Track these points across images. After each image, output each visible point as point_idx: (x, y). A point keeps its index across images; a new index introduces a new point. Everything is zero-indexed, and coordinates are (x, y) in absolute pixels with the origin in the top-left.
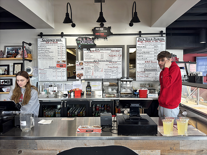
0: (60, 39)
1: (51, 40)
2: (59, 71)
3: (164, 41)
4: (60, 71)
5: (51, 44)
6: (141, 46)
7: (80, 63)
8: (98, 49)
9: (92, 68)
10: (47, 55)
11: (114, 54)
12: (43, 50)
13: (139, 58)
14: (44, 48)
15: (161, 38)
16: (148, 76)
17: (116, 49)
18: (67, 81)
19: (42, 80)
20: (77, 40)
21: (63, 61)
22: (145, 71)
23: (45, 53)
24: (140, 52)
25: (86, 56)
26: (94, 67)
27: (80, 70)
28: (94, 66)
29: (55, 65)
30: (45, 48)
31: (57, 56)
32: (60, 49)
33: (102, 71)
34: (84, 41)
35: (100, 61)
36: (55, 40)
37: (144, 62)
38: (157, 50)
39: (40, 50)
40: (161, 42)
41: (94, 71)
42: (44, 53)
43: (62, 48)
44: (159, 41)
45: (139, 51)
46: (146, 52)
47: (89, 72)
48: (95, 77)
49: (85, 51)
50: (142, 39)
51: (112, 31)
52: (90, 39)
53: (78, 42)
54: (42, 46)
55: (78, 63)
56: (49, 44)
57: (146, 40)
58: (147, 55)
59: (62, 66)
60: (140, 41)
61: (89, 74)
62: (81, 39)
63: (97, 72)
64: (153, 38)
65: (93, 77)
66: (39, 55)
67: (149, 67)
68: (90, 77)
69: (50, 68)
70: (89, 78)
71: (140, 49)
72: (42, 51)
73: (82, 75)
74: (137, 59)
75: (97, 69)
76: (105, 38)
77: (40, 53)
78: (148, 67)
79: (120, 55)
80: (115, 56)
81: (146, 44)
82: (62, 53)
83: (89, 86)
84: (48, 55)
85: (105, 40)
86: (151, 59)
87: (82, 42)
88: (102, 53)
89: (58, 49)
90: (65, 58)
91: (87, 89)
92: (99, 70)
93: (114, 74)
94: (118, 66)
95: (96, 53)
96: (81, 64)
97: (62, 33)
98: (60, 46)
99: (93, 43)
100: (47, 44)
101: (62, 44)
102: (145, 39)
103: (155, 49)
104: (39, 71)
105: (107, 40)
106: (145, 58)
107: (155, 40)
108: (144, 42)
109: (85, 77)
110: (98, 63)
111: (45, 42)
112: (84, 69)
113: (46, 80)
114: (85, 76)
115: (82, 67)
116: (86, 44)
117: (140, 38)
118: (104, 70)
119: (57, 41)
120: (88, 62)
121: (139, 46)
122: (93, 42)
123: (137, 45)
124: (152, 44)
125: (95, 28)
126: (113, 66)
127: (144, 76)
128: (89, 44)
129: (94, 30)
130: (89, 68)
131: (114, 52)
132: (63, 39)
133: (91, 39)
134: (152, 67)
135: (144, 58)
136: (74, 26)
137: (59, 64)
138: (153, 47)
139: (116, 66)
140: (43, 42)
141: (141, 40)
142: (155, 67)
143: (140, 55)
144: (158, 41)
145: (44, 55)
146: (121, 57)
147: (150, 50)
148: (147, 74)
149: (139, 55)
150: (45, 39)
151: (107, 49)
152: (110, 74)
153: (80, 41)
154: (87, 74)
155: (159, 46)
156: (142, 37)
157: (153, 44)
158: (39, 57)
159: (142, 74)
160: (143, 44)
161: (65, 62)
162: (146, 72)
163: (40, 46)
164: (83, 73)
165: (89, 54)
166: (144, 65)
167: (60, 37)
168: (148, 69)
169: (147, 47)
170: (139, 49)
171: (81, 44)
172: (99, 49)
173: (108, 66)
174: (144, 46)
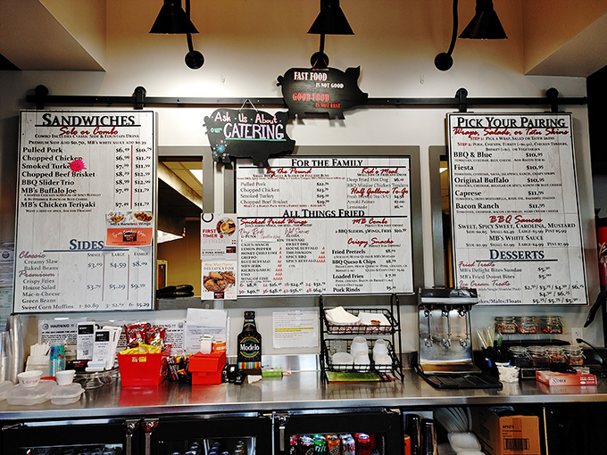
0: (129, 115)
1: (88, 122)
2: (117, 260)
3: (563, 130)
4: (124, 260)
5: (86, 140)
6: (469, 150)
7: (220, 222)
8: (303, 160)
9: (275, 246)
10: (64, 187)
11: (373, 182)
12: (48, 167)
13: (462, 203)
14: (49, 155)
15: (554, 118)
16: (506, 283)
17: (385, 162)
18: (157, 308)
19: (33, 305)
20: (208, 122)
21: (137, 216)
22: (492, 261)
23: (54, 179)
24: (467, 177)
25: (248, 194)
26: (283, 245)
27: (218, 256)
28: (284, 237)
29: (99, 234)
30: (55, 154)
31: (112, 191)
32: (128, 161)
33: (322, 259)
34: (239, 127)
35: (315, 215)
36: (107, 121)
37: (485, 219)
38: (539, 171)
39: (33, 163)
40: (550, 135)
41: (284, 260)
42: (48, 179)
43: (136, 154)
44: (543, 130)
45: (461, 171)
46: (491, 178)
47: (263, 266)
48: (289, 288)
49: (245, 172)
50: (474, 123)
51: (367, 86)
52: (268, 116)
53: (212, 130)
54: (40, 147)
55: (213, 225)
56: (76, 139)
57: (491, 128)
58: (496, 191)
59: (131, 238)
60: (465, 130)
61: (261, 274)
62: (228, 119)
63: (297, 264)
64: (518, 119)
65: (278, 288)
66: (25, 187)
67: (511, 242)
68: (269, 288)
69: (76, 246)
70: (261, 293)
71: (467, 164)
72: (38, 171)
73: (228, 278)
74: (458, 205)
75: (298, 252)
76: (335, 114)
77: (31, 178)
78: (506, 241)
79: (400, 189)
80: (378, 191)
81: (489, 142)
82: (135, 178)
83: (250, 334)
84: (70, 187)
85: (332, 125)
86: (513, 206)
87: (230, 130)
88: (320, 181)
89: (119, 162)
90: (147, 201)
91: (243, 347)
92: (309, 257)
93: (376, 275)
94: (395, 237)
95: (295, 177)
96: (225, 228)
97: (140, 91)
98: (129, 146)
99: (282, 135)
100: (64, 140)
101: (134, 139)
102: (485, 123)
103: (531, 164)
104: (21, 264)
105: (343, 125)
106: (491, 203)
107: (526, 125)
108: (481, 136)
109: (245, 288)
110: (303, 223)
111: (57, 130)
112: (239, 251)
113: (52, 304)
114: (245, 284)
115: (228, 241)
116: (248, 138)
117: (465, 117)
118: (330, 257)
119: (115, 123)
120: (257, 221)
121: (461, 149)
122: (283, 131)
123: (455, 148)
124: (515, 141)
125: (290, 73)
126: (373, 235)
127: (490, 281)
128: (262, 138)
129: (286, 81)
130: (264, 248)
131: (376, 177)
132: (144, 117)
133: (271, 118)
134: (522, 242)
135: (484, 203)
136: (195, 61)
137: (122, 230)
138: (522, 155)
139: (384, 237)
140: (46, 130)
141: (467, 127)
142: (537, 242)
143: (468, 190)
144: (538, 130)
145: (47, 187)
146: (407, 196)
147: (507, 167)
148: (501, 274)
149: (463, 190)
150: (59, 116)
151: (341, 160)
152: (358, 271)
153: (222, 124)
154: (253, 275)
155: (547, 151)
156: (472, 114)
157: (520, 142)
158: (22, 197)
159: (480, 274)
160: (477, 142)
161: (150, 218)
162: (498, 265)
163: (30, 147)
164: (235, 271)
165: (260, 181)
166: (489, 234)
167: (132, 109)
168: (506, 249)
169: (495, 155)
170: (462, 164)
171: (228, 137)
172: (310, 160)
173: (350, 235)
174: (482, 149)
